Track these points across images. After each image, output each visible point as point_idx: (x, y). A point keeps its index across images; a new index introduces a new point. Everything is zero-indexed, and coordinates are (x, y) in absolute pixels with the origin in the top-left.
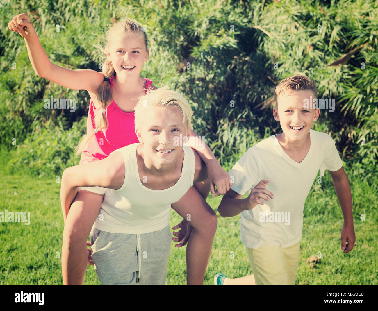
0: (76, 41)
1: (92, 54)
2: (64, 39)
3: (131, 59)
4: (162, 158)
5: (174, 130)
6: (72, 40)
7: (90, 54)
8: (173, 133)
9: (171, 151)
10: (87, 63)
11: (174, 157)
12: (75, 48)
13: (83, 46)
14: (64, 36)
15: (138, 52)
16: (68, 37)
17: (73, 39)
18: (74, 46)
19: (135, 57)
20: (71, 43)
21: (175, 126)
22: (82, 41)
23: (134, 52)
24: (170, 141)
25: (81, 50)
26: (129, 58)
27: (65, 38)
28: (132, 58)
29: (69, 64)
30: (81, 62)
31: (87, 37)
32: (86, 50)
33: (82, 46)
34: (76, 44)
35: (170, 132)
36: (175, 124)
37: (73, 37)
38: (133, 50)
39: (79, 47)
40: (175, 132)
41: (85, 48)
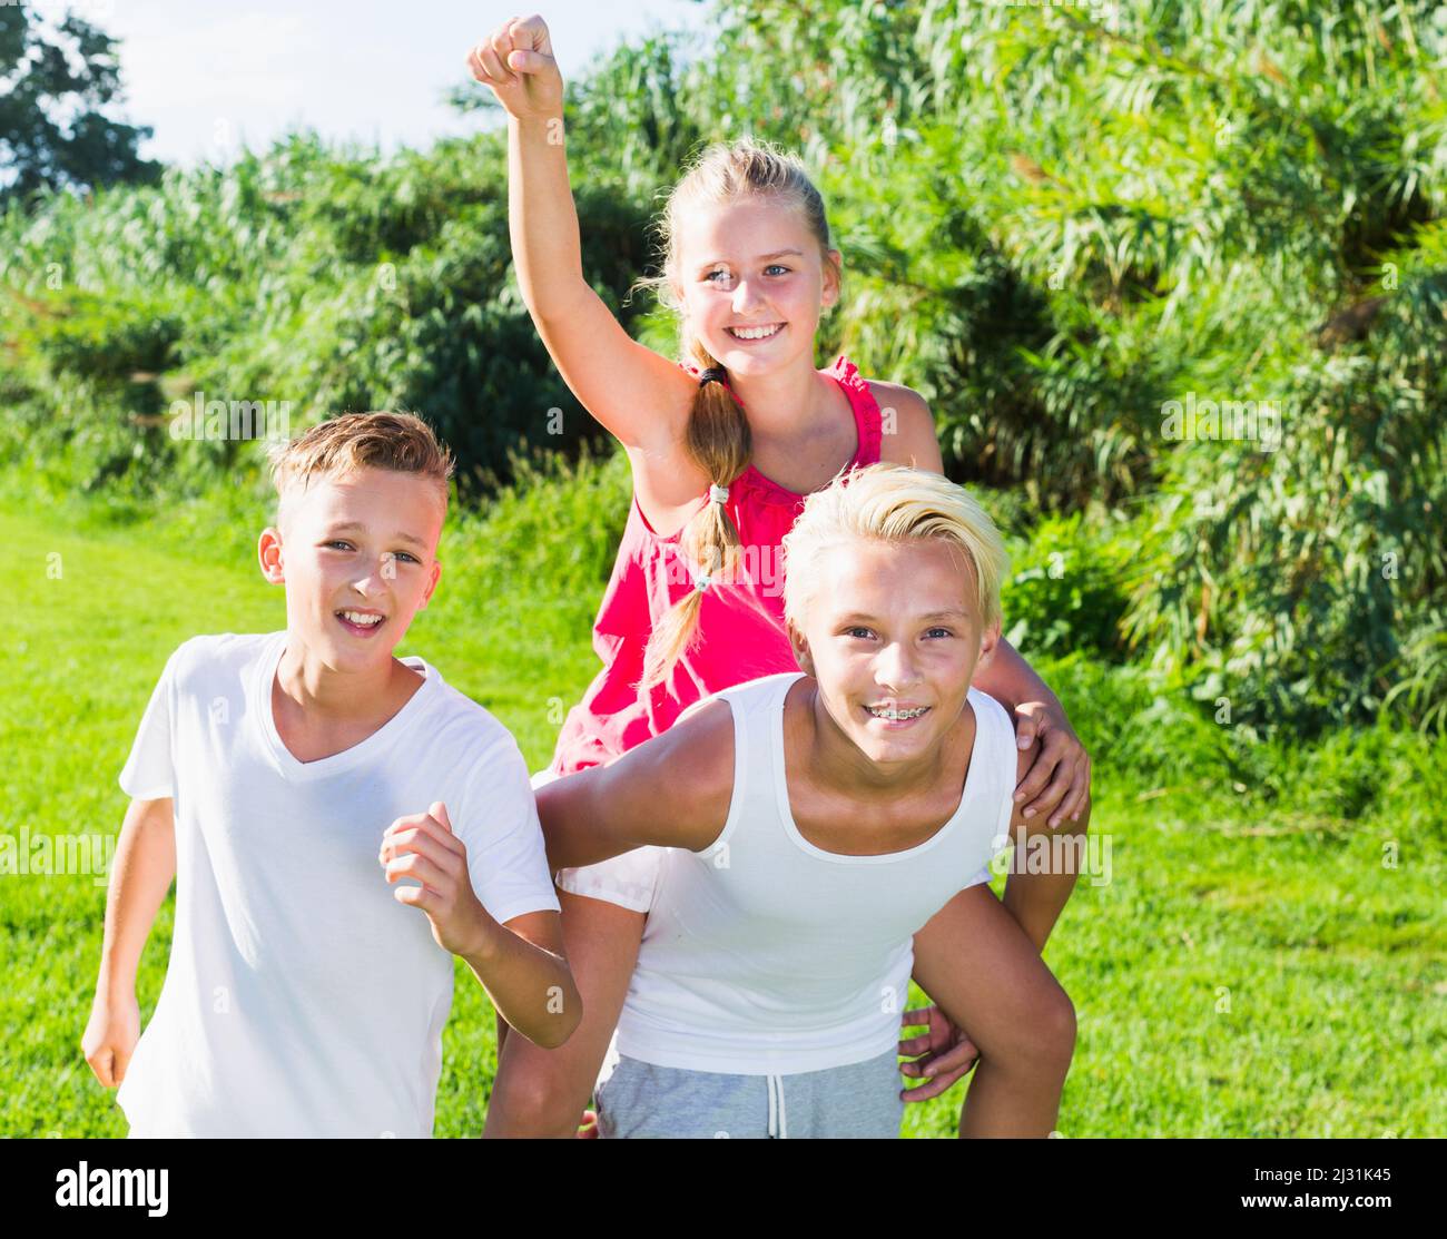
0: (953, 193)
1: (1007, 245)
2: (908, 183)
3: (761, 301)
4: (884, 738)
5: (936, 633)
6: (938, 188)
7: (1002, 243)
8: (930, 645)
9: (922, 713)
10: (981, 279)
11: (932, 732)
12: (947, 220)
13: (977, 211)
14: (911, 170)
15: (788, 270)
16: (924, 176)
17: (943, 183)
18: (941, 210)
19: (778, 288)
20: (934, 198)
21: (939, 616)
22: (974, 194)
23: (772, 270)
24: (917, 674)
25: (966, 228)
26: (754, 298)
27: (913, 178)
28: (767, 298)
29: (907, 283)
30: (959, 274)
31: (993, 176)
32: (989, 228)
33: (971, 214)
34: (954, 203)
35: (918, 642)
36: (941, 608)
37: (943, 174)
38: (765, 264)
39: (963, 214)
40: (938, 641)
41: (984, 221)
